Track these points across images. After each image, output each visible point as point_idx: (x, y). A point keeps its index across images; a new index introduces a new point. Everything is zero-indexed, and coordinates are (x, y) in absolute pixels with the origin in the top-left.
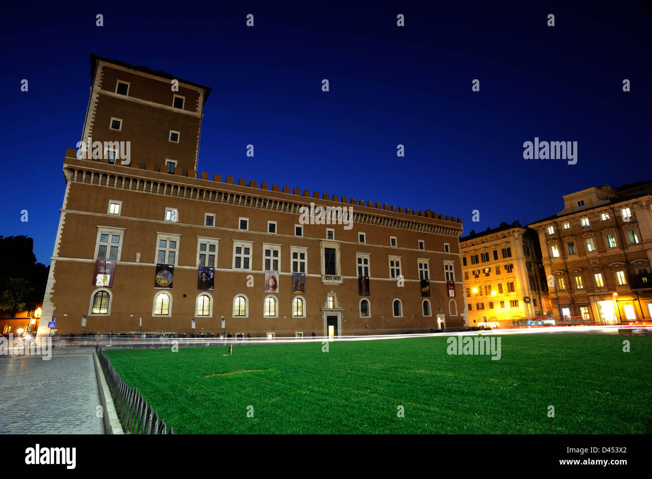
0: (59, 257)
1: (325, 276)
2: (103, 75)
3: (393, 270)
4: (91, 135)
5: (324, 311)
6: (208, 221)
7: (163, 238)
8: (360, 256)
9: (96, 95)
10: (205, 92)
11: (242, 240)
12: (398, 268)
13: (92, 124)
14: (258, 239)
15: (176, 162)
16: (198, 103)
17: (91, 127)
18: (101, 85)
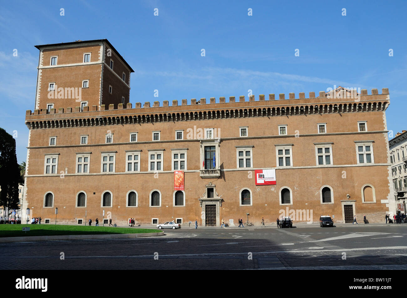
0: (32, 175)
1: (203, 171)
2: (43, 56)
3: (281, 159)
4: (39, 98)
5: (202, 201)
6: (108, 140)
7: (80, 156)
8: (241, 150)
9: (40, 71)
10: (105, 43)
11: (132, 149)
12: (288, 156)
13: (40, 91)
14: (145, 147)
15: (87, 102)
16: (100, 53)
17: (40, 92)
18: (42, 63)
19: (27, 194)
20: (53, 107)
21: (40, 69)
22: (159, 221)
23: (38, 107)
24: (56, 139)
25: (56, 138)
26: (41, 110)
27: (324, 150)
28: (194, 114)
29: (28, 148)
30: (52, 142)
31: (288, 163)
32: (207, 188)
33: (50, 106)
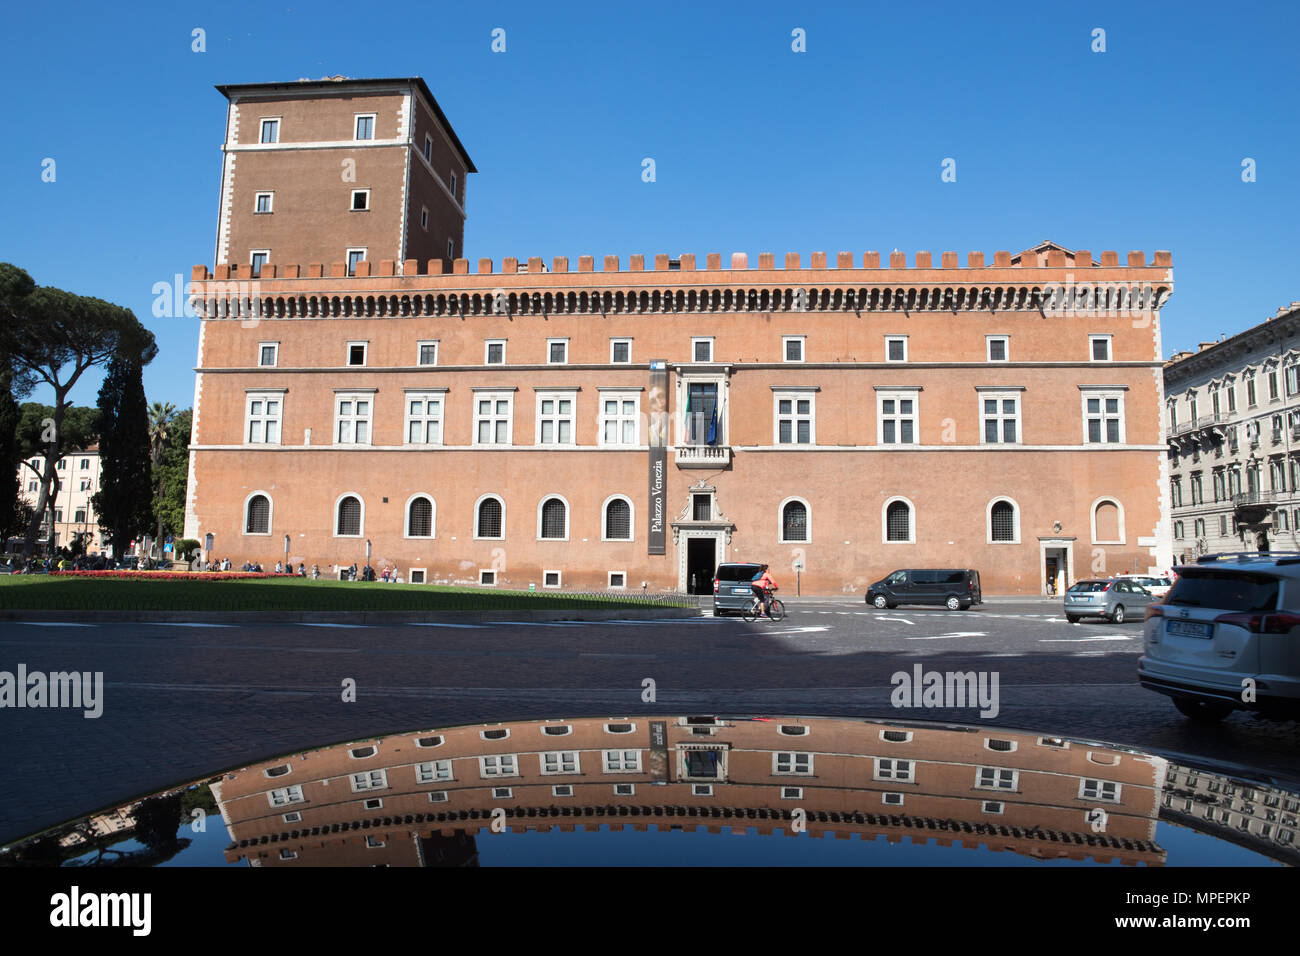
0: (199, 444)
1: (683, 448)
2: (239, 115)
3: (889, 423)
4: (229, 232)
5: (681, 527)
6: (425, 356)
7: (346, 397)
8: (786, 396)
9: (231, 157)
10: (416, 89)
11: (492, 386)
12: (907, 417)
13: (230, 213)
14: (526, 380)
15: (365, 250)
16: (401, 116)
17: (229, 217)
18: (237, 136)
19: (195, 498)
20: (267, 260)
21: (231, 151)
22: (563, 577)
23: (226, 257)
24: (277, 349)
25: (276, 345)
26: (235, 267)
27: (1000, 406)
28: (662, 296)
29: (199, 371)
30: (266, 357)
31: (907, 437)
32: (692, 495)
33: (257, 258)
